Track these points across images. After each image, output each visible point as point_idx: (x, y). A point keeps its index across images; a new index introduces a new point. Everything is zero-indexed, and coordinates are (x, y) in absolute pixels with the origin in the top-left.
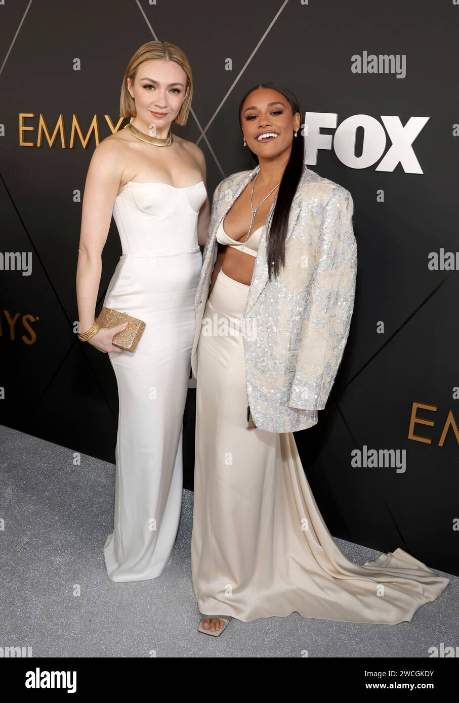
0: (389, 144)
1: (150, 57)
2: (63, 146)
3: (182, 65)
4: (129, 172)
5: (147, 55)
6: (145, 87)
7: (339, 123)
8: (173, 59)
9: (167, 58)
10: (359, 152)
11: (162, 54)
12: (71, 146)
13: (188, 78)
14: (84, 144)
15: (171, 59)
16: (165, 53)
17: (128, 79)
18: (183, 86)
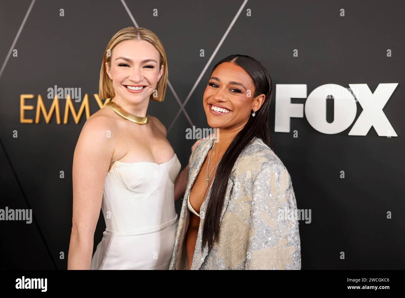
0: (360, 109)
1: (122, 39)
2: (58, 122)
3: (153, 43)
4: (119, 151)
5: (121, 38)
6: (121, 65)
7: (309, 92)
8: (144, 38)
9: (139, 37)
10: (330, 118)
11: (134, 35)
12: (65, 121)
13: (161, 56)
14: (77, 119)
15: (143, 38)
16: (136, 34)
17: (106, 63)
18: (156, 62)
